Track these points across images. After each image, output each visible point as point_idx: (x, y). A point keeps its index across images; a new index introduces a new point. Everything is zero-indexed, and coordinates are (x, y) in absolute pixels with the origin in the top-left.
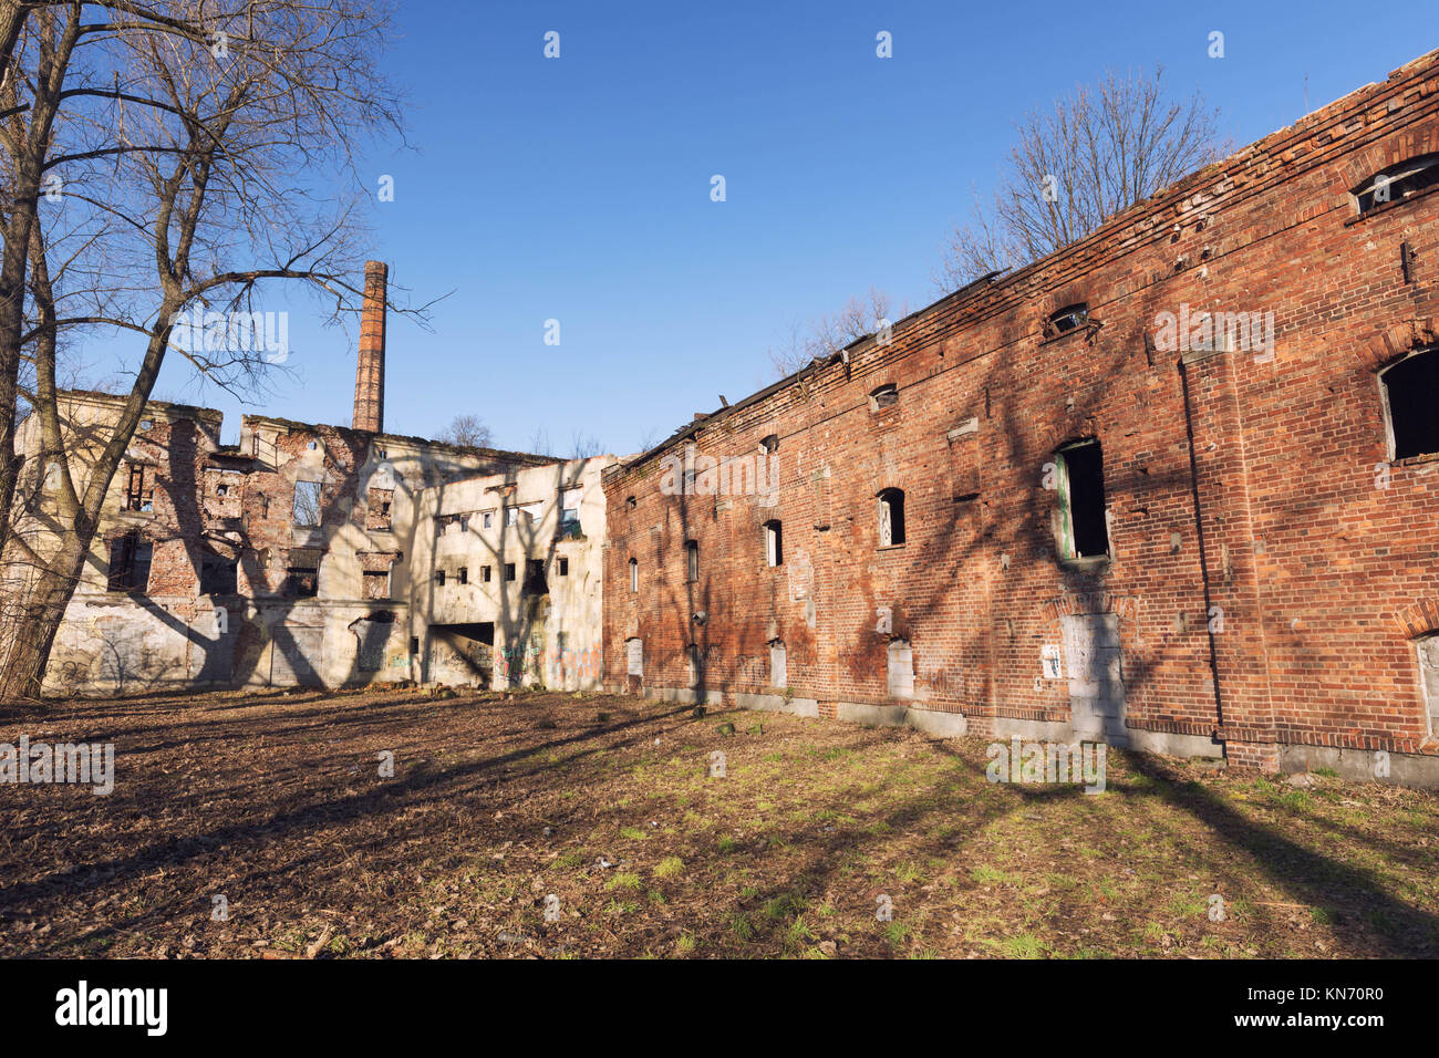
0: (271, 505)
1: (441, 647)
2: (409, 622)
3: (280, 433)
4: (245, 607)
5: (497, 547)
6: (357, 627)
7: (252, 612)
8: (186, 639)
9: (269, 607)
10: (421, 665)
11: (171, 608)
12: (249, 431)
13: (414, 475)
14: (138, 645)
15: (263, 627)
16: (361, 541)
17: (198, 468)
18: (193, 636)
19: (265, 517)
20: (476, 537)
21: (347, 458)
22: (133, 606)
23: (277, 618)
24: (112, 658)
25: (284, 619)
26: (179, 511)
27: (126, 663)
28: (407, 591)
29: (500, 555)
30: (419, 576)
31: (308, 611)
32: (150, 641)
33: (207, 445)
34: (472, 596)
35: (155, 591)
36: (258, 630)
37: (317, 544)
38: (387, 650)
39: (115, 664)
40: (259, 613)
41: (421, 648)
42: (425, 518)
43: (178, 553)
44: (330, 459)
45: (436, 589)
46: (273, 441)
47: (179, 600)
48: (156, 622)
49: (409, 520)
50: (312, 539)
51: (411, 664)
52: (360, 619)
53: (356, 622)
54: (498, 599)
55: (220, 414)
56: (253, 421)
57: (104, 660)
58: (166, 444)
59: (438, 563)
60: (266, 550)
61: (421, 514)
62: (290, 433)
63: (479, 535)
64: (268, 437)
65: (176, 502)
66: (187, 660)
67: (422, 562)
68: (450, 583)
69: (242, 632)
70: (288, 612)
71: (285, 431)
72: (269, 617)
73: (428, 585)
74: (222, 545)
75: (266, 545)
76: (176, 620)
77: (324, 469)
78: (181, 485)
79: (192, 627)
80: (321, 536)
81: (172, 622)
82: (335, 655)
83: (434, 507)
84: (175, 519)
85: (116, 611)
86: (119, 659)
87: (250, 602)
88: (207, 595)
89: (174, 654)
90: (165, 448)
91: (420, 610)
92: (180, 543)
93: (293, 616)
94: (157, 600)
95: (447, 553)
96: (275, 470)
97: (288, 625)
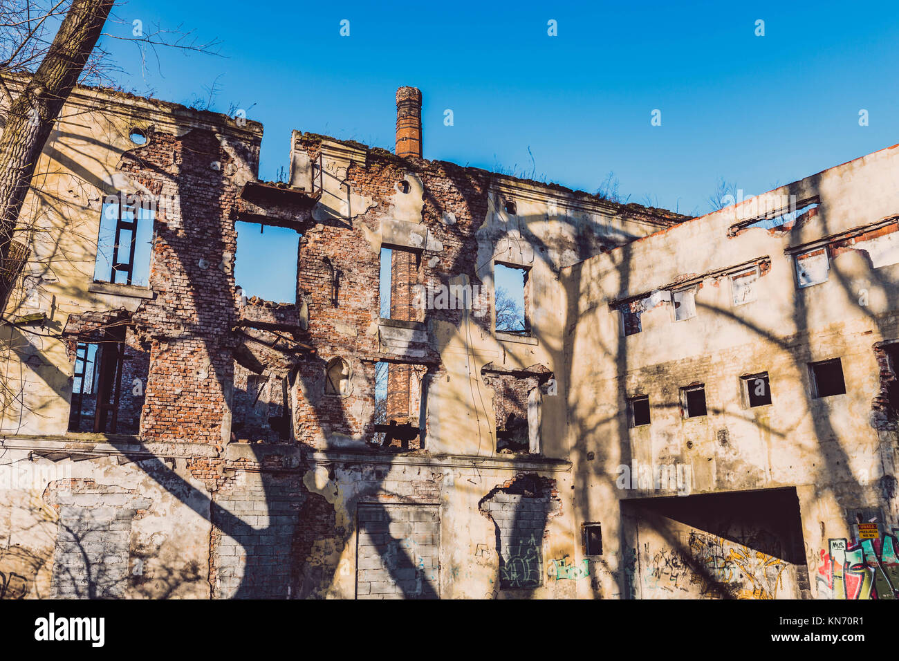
0: (344, 283)
1: (651, 543)
2: (582, 499)
3: (353, 163)
4: (307, 464)
5: (786, 329)
6: (492, 505)
7: (321, 477)
8: (207, 525)
9: (347, 466)
10: (615, 576)
11: (181, 463)
12: (304, 159)
13: (562, 244)
14: (122, 538)
15: (339, 503)
16: (491, 351)
17: (226, 214)
18: (223, 521)
19: (335, 303)
20: (722, 321)
21: (457, 211)
22: (113, 459)
23: (362, 486)
24: (75, 562)
25: (374, 490)
26: (197, 287)
27: (102, 572)
28: (570, 441)
29: (797, 345)
30: (593, 410)
31: (412, 474)
32: (146, 529)
33: (240, 174)
34: (723, 438)
35: (155, 434)
36: (331, 508)
37: (421, 354)
38: (546, 548)
39: (80, 577)
40: (332, 476)
41: (610, 545)
42: (593, 308)
43: (193, 361)
44: (432, 210)
45: (634, 432)
46: (342, 174)
47: (195, 449)
48: (155, 492)
49: (562, 318)
50: (413, 345)
51: (591, 571)
52: (496, 490)
53: (490, 496)
54: (806, 435)
55: (259, 125)
56: (310, 142)
57: (62, 568)
58: (174, 170)
59: (633, 383)
60: (338, 362)
61: (583, 304)
62: (368, 164)
63: (730, 315)
64: (333, 167)
65: (190, 268)
66: (211, 568)
67: (598, 385)
68: (662, 420)
69: (303, 514)
70: (381, 476)
71: (360, 158)
72: (349, 485)
73: (613, 425)
74: (266, 350)
75: (341, 352)
76: (190, 487)
77: (424, 227)
78: (197, 242)
79: (218, 499)
80: (425, 339)
81: (184, 492)
82: (461, 555)
83: (611, 285)
84: (188, 301)
85: (85, 469)
86: (88, 564)
87: (319, 456)
88: (243, 442)
89: (188, 555)
90: (171, 176)
91: (601, 473)
92: (199, 344)
93: (389, 484)
94: (157, 448)
95: (652, 362)
96: (347, 224)
97: (382, 499)
